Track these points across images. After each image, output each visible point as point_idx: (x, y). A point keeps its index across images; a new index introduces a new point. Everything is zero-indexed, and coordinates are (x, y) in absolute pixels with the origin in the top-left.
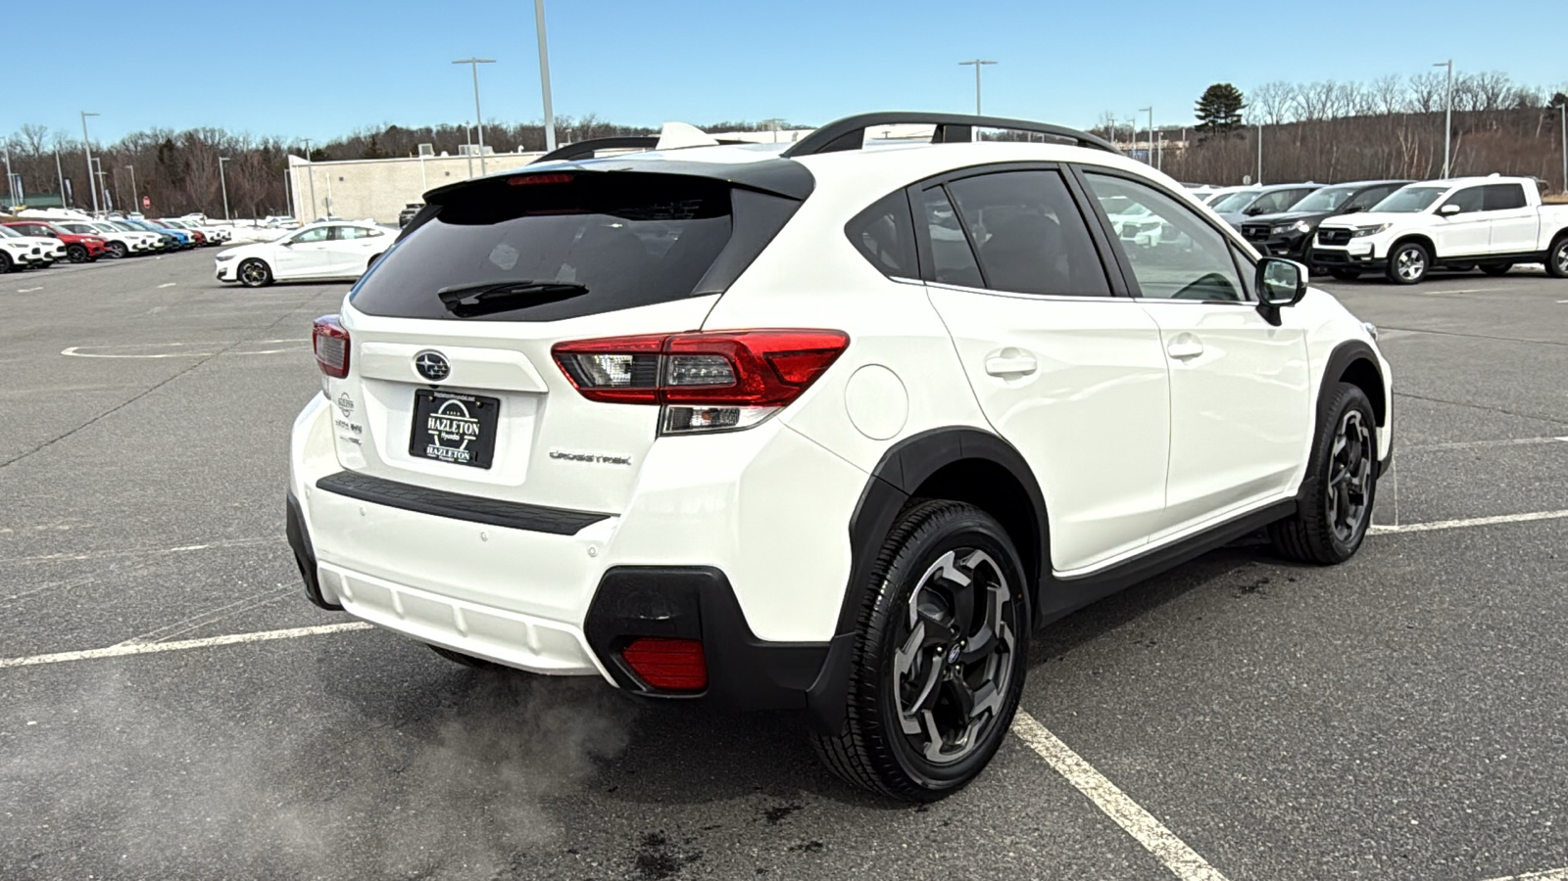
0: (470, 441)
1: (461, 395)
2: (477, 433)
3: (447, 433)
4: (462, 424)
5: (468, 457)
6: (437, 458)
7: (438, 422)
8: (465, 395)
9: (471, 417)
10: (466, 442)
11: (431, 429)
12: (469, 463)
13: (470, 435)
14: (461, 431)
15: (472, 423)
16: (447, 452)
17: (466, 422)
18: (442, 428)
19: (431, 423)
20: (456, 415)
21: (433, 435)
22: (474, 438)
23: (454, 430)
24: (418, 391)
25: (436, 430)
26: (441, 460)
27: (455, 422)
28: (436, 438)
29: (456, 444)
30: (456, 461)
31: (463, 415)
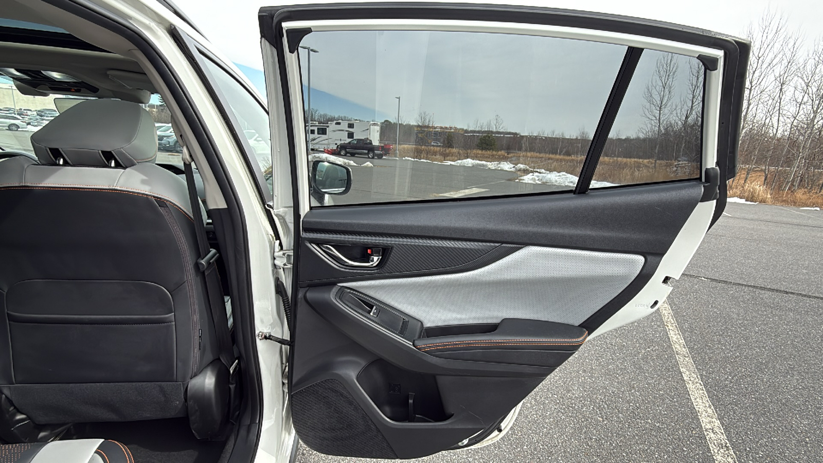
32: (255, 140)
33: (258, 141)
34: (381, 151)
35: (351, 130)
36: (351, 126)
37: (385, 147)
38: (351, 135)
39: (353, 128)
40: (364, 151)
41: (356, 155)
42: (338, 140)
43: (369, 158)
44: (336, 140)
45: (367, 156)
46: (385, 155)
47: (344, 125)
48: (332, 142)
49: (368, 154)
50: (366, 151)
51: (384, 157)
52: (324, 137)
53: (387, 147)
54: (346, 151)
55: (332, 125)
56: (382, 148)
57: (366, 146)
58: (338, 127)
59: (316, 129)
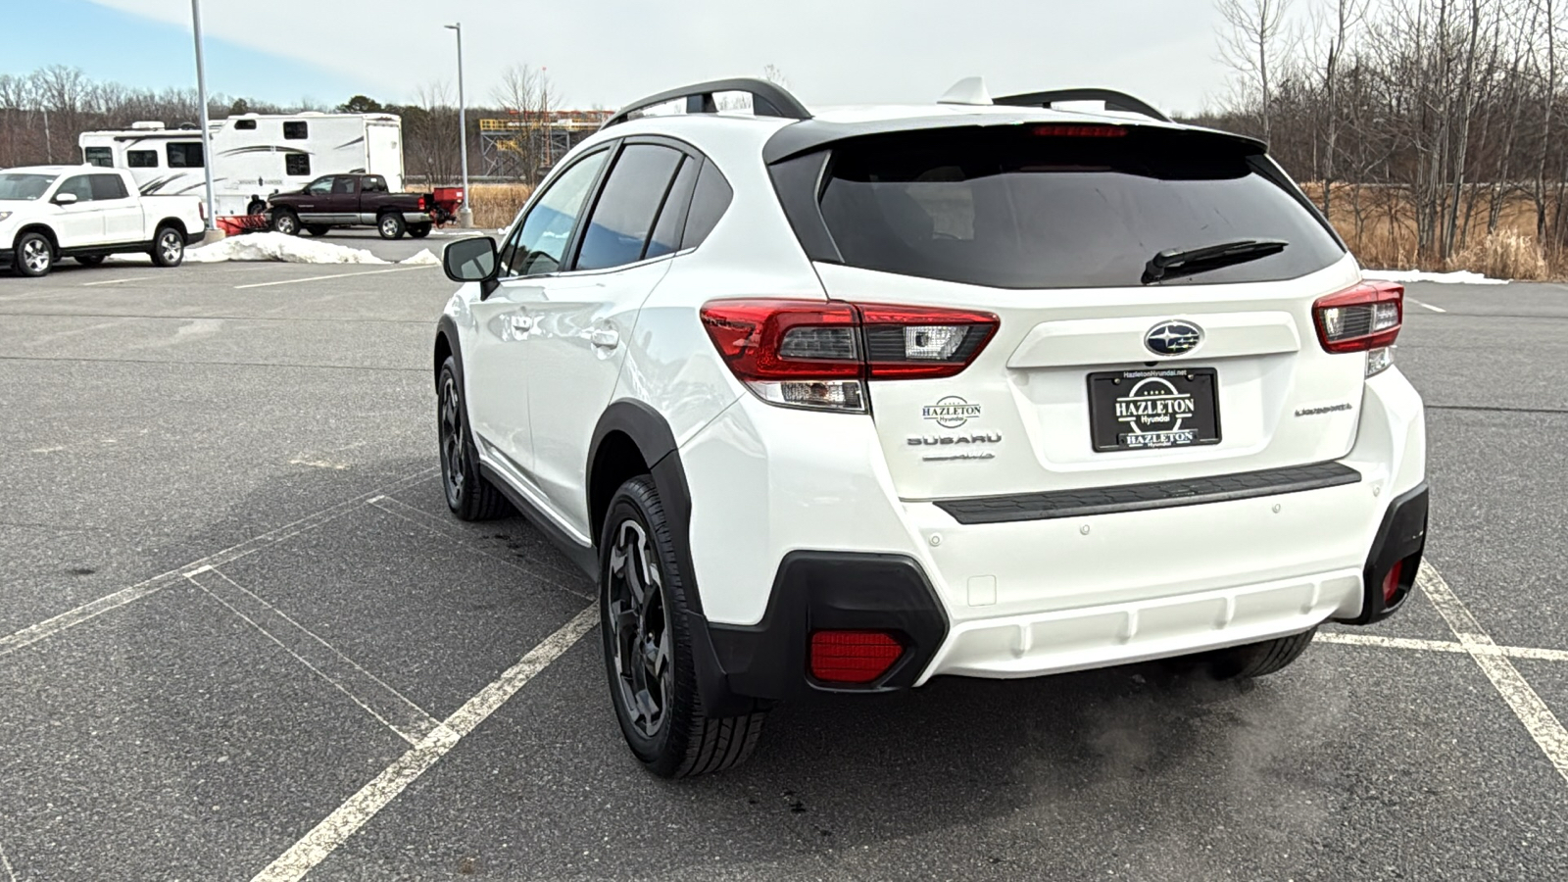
0: (1183, 419)
1: (1166, 370)
2: (1192, 408)
3: (1149, 416)
4: (1170, 402)
5: (1191, 437)
6: (1145, 447)
7: (1132, 406)
8: (1172, 370)
9: (1180, 393)
10: (1179, 422)
11: (1122, 416)
12: (1193, 443)
13: (1184, 412)
14: (1170, 410)
15: (1183, 399)
16: (1158, 437)
17: (1175, 399)
18: (1140, 412)
19: (1120, 409)
20: (1160, 394)
21: (1128, 423)
22: (1190, 415)
23: (1159, 411)
24: (1089, 376)
25: (1132, 415)
26: (1150, 448)
27: (1159, 403)
28: (1133, 425)
29: (1169, 426)
30: (1175, 445)
31: (1171, 393)
32: (54, 201)
33: (60, 203)
34: (425, 211)
35: (297, 144)
36: (295, 130)
37: (436, 198)
38: (298, 163)
39: (304, 135)
40: (364, 215)
41: (331, 232)
42: (249, 182)
43: (384, 237)
44: (241, 182)
45: (376, 233)
46: (440, 222)
47: (270, 130)
48: (228, 192)
49: (379, 224)
50: (372, 216)
51: (433, 232)
52: (195, 174)
53: (446, 197)
54: (295, 219)
55: (223, 130)
56: (430, 201)
57: (366, 196)
58: (247, 137)
59: (160, 148)
